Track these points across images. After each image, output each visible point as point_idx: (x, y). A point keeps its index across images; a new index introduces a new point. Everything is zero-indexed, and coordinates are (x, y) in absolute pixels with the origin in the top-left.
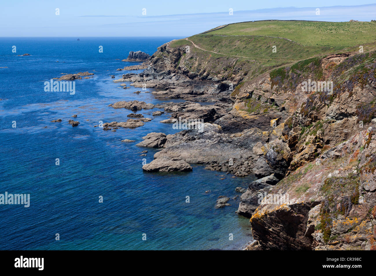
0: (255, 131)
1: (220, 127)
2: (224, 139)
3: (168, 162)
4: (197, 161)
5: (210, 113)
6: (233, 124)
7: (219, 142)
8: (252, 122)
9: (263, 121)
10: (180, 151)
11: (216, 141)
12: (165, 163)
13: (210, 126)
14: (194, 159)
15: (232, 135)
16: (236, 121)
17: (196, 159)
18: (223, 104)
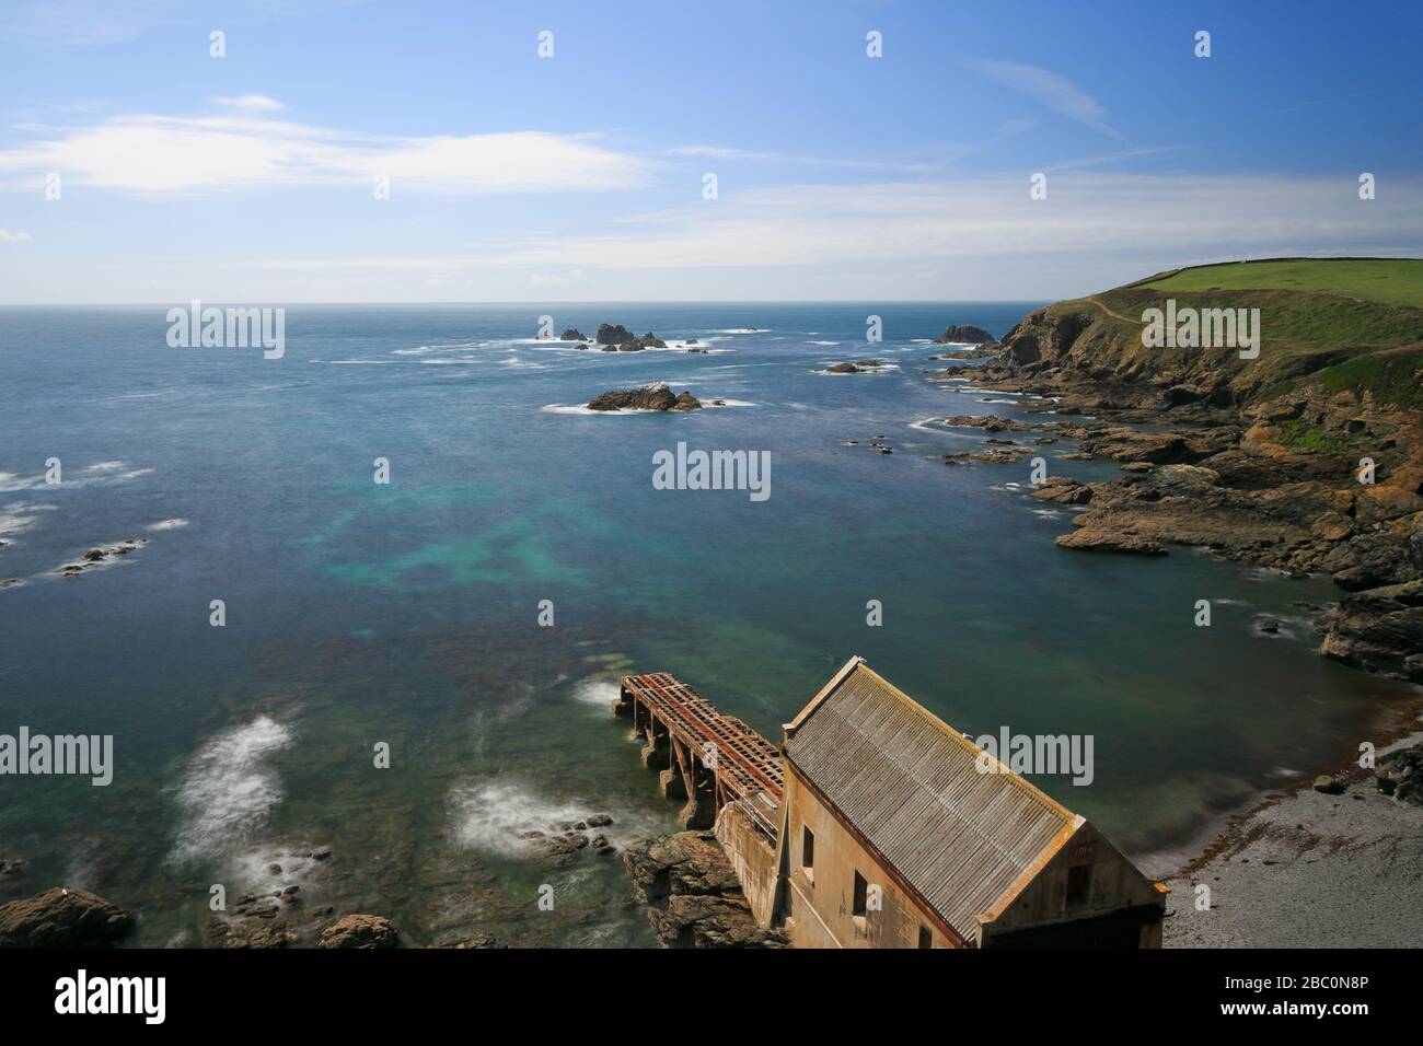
0: (1315, 488)
1: (1217, 474)
2: (1233, 498)
3: (1114, 535)
4: (1177, 539)
5: (1171, 446)
6: (1247, 470)
7: (1221, 505)
8: (1296, 469)
9: (1328, 468)
10: (1131, 516)
11: (1213, 502)
12: (1108, 536)
13: (1193, 472)
14: (1165, 534)
15: (1253, 494)
16: (1252, 465)
17: (1171, 534)
18: (1191, 431)
